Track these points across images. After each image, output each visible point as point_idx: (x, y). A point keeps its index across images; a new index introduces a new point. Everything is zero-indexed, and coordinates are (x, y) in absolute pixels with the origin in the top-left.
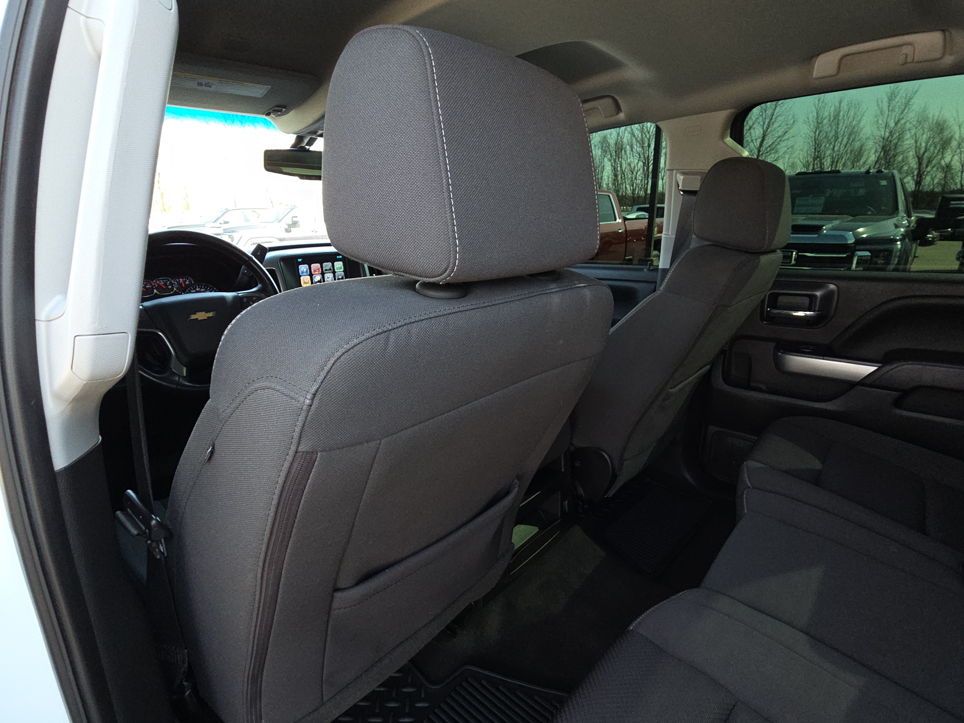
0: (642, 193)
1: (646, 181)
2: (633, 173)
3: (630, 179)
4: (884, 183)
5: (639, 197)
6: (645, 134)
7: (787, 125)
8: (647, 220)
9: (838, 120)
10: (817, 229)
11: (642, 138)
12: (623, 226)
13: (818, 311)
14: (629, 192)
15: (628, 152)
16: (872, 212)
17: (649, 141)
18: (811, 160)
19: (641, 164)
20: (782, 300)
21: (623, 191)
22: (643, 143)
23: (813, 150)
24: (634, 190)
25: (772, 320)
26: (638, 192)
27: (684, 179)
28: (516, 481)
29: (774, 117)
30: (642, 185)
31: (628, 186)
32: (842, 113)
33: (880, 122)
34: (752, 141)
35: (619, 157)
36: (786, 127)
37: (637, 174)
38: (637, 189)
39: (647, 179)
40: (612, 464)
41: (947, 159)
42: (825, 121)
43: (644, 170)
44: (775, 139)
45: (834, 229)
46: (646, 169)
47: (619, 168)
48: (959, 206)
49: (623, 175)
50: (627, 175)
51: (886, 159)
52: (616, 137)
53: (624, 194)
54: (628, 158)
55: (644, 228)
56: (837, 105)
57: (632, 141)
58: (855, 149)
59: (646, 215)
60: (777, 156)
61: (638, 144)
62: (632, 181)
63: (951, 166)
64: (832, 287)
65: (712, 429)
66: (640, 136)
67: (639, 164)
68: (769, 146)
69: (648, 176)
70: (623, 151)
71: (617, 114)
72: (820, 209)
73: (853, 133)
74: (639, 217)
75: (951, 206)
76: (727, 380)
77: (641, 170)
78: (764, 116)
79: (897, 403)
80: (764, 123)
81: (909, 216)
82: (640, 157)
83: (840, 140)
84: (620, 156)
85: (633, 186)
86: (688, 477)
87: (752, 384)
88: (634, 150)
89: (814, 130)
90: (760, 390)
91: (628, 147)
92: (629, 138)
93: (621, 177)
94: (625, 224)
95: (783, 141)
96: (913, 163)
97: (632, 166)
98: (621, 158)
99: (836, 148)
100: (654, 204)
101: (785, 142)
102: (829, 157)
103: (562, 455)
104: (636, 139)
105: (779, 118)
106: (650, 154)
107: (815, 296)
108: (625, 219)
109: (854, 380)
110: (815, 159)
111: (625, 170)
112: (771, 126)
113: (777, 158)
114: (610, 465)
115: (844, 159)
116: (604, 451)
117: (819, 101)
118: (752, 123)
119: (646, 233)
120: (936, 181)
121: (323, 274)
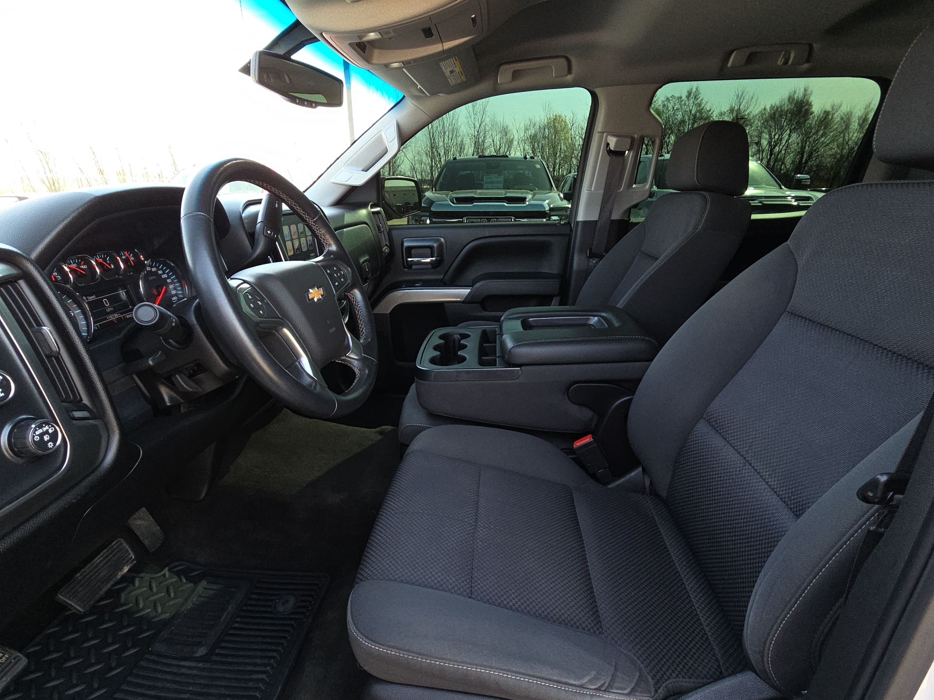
18: (429, 149)
58: (458, 142)
83: (447, 134)
102: (441, 148)
110: (431, 149)
121: (299, 238)
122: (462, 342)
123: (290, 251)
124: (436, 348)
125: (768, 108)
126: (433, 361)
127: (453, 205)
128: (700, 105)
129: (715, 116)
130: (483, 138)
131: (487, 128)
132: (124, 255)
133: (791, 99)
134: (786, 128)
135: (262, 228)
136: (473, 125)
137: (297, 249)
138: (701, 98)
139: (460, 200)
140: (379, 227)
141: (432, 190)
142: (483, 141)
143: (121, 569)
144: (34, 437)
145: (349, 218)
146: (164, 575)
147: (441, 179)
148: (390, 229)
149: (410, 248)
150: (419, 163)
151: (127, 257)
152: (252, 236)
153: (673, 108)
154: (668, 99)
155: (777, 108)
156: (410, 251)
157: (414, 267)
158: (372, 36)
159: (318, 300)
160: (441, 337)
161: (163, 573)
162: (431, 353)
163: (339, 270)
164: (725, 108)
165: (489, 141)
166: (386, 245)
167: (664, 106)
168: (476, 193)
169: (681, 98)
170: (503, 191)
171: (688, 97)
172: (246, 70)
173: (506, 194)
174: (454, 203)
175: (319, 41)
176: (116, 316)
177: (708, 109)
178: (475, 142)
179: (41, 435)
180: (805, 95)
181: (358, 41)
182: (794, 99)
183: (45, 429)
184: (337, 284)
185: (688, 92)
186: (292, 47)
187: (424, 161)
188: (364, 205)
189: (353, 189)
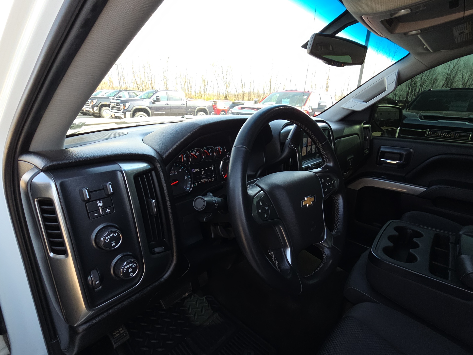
121: (312, 145)
122: (415, 239)
123: (304, 153)
124: (390, 238)
126: (386, 250)
127: (421, 120)
130: (454, 75)
131: (460, 69)
132: (218, 148)
135: (289, 142)
136: (448, 67)
137: (309, 152)
139: (426, 118)
140: (365, 137)
141: (407, 110)
142: (454, 77)
143: (185, 294)
144: (124, 269)
145: (347, 131)
146: (203, 300)
147: (415, 103)
148: (373, 139)
149: (384, 152)
150: (400, 91)
151: (219, 150)
152: (283, 144)
156: (384, 155)
157: (384, 165)
158: (403, 12)
159: (309, 206)
160: (396, 229)
161: (203, 298)
162: (385, 243)
163: (331, 179)
165: (459, 76)
166: (368, 148)
168: (442, 114)
170: (467, 113)
172: (305, 46)
173: (469, 115)
174: (422, 119)
175: (359, 22)
176: (206, 180)
178: (447, 78)
179: (128, 269)
181: (390, 17)
183: (131, 265)
184: (326, 190)
186: (337, 29)
187: (404, 89)
188: (359, 123)
189: (354, 113)
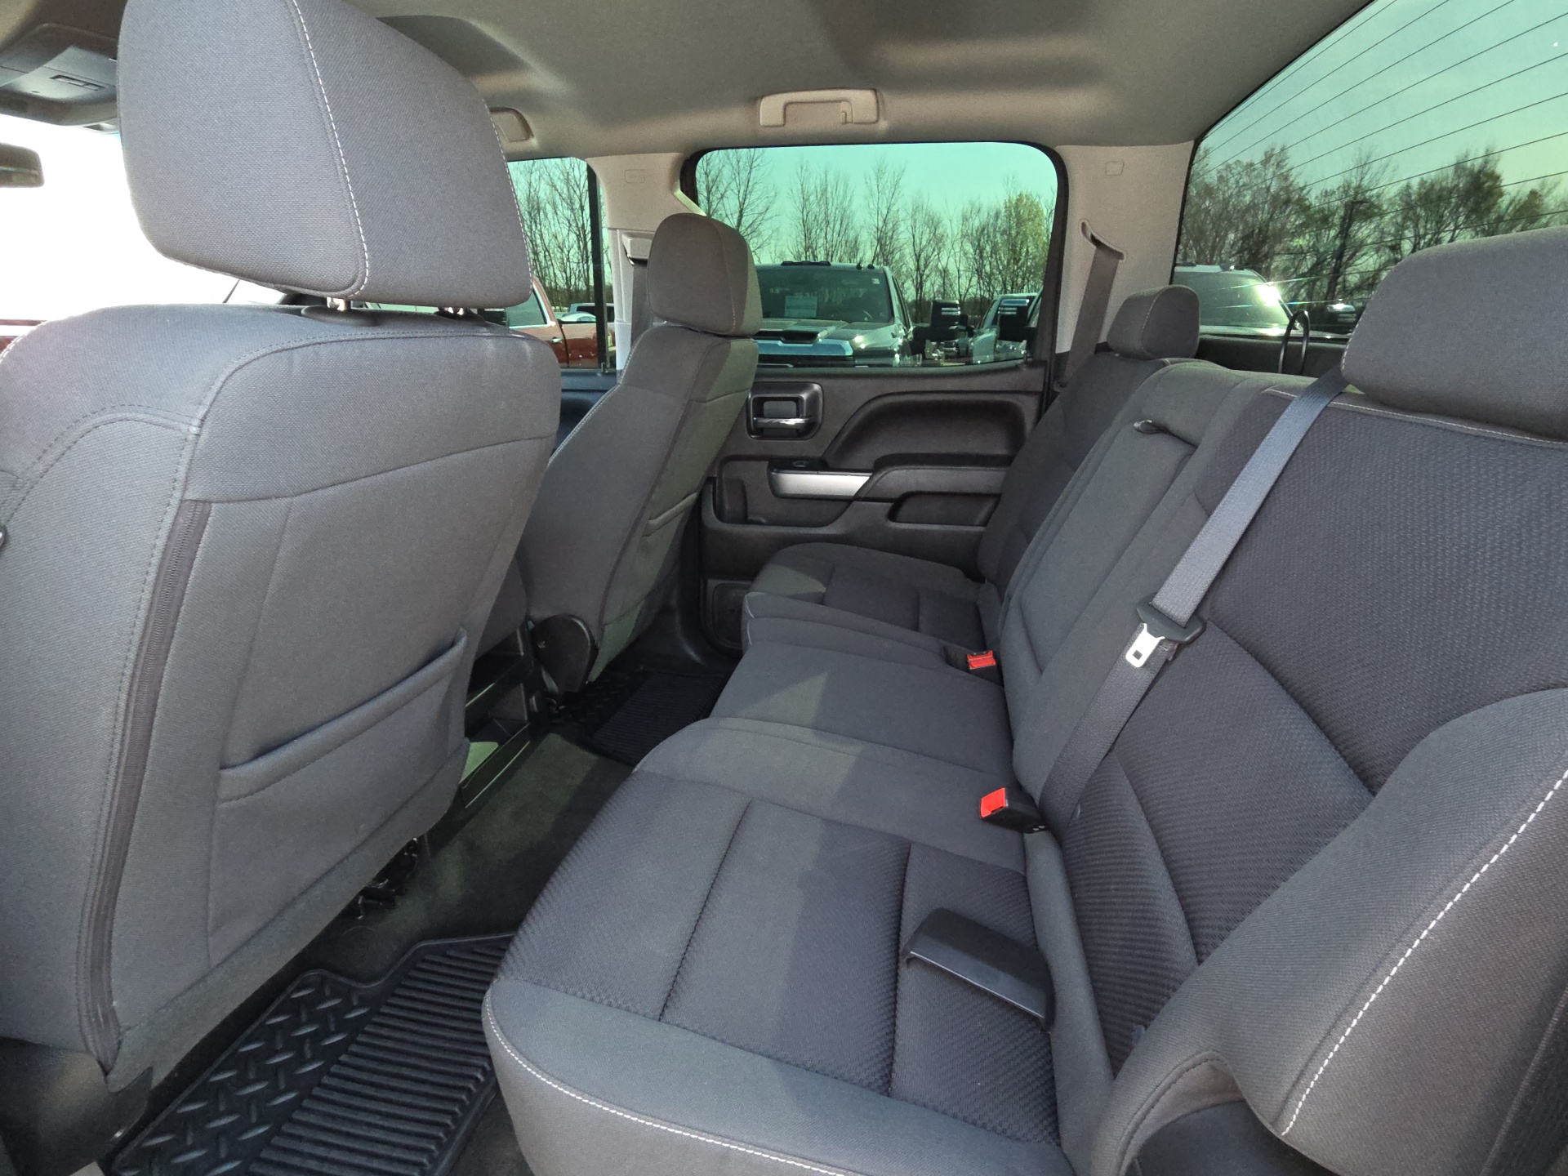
0: (582, 285)
1: (585, 265)
2: (562, 250)
3: (560, 261)
4: (876, 281)
5: (578, 291)
6: (573, 188)
7: (767, 197)
8: (595, 324)
9: (827, 198)
10: (811, 337)
11: (569, 195)
12: (559, 334)
13: (806, 417)
14: (562, 283)
15: (550, 215)
16: (868, 318)
17: (581, 200)
18: (802, 250)
19: (573, 237)
20: (767, 406)
21: (551, 281)
22: (571, 202)
23: (803, 237)
24: (568, 280)
25: (761, 432)
26: (575, 283)
27: (632, 243)
28: (461, 629)
29: (750, 184)
30: (580, 271)
31: (557, 272)
32: (829, 190)
33: (872, 206)
34: (727, 216)
35: (536, 222)
36: (766, 200)
37: (569, 252)
38: (573, 277)
39: (587, 262)
40: (590, 632)
41: (943, 262)
42: (812, 198)
43: (579, 248)
44: (756, 216)
45: (829, 337)
46: (582, 247)
47: (539, 241)
48: (950, 313)
49: (547, 253)
50: (554, 253)
51: (883, 255)
52: (526, 187)
53: (553, 284)
54: (552, 224)
55: (592, 338)
56: (823, 176)
57: (553, 198)
58: (850, 239)
59: (593, 318)
60: (760, 241)
61: (565, 204)
62: (563, 263)
63: (948, 271)
64: (816, 387)
65: (713, 583)
66: (565, 190)
67: (570, 237)
68: (750, 226)
69: (587, 257)
70: (541, 213)
71: (527, 138)
72: (814, 315)
73: (845, 218)
74: (582, 320)
75: (943, 313)
76: (720, 515)
77: (576, 246)
78: (738, 181)
79: (892, 515)
80: (739, 192)
81: (907, 325)
82: (570, 225)
83: (831, 226)
84: (538, 221)
85: (566, 272)
86: (692, 654)
87: (750, 518)
88: (558, 212)
89: (801, 209)
90: (759, 523)
91: (549, 208)
92: (548, 192)
93: (545, 256)
94: (562, 330)
95: (767, 220)
96: (912, 265)
97: (560, 239)
98: (540, 224)
99: (829, 237)
100: (602, 303)
101: (769, 221)
102: (822, 248)
103: (518, 633)
104: (560, 195)
105: (757, 186)
106: (585, 222)
107: (801, 399)
108: (561, 323)
109: (848, 494)
110: (806, 250)
111: (549, 246)
112: (748, 196)
113: (762, 245)
114: (587, 634)
115: (839, 252)
116: (578, 618)
117: (802, 168)
118: (723, 190)
119: (596, 345)
120: (936, 287)
125: (1415, 183)
128: (1286, 178)
129: (1313, 197)
131: (902, 216)
133: (1459, 167)
134: (1449, 221)
136: (876, 210)
138: (1288, 167)
153: (1238, 182)
154: (1228, 167)
155: (1432, 185)
164: (1334, 184)
167: (1221, 178)
169: (1252, 165)
171: (1265, 162)
177: (1301, 185)
178: (879, 239)
180: (1486, 162)
182: (1464, 169)
185: (1266, 153)
